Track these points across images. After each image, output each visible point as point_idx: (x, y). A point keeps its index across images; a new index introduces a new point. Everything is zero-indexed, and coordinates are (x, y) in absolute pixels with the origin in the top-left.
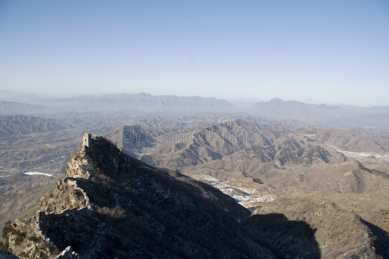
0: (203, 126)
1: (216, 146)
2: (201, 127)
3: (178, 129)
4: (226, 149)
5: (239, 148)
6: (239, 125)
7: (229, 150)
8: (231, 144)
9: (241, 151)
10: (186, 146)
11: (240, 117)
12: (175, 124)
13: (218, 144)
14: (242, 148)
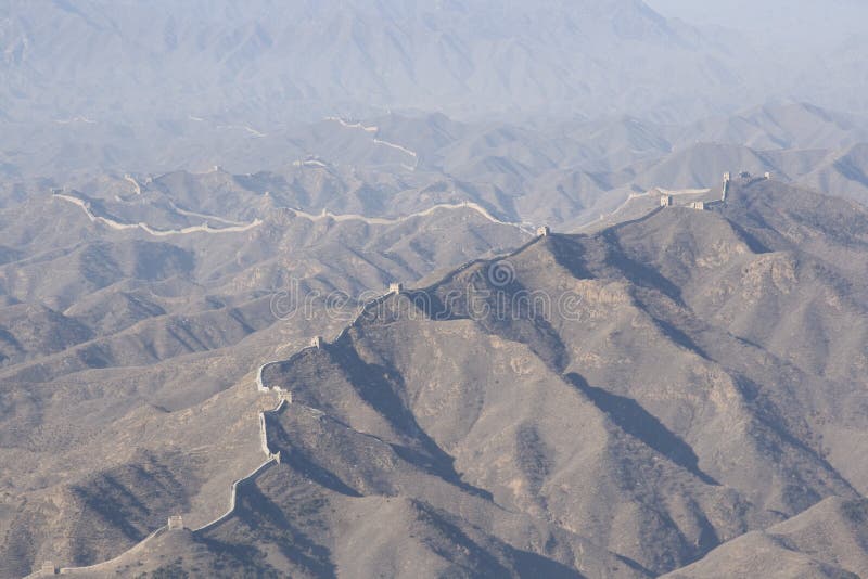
0: (369, 274)
1: (517, 485)
2: (357, 284)
3: (98, 314)
4: (627, 513)
5: (774, 498)
6: (757, 247)
7: (667, 523)
8: (687, 459)
9: (798, 523)
10: (199, 501)
11: (765, 159)
12: (68, 272)
13: (535, 454)
14: (800, 496)
